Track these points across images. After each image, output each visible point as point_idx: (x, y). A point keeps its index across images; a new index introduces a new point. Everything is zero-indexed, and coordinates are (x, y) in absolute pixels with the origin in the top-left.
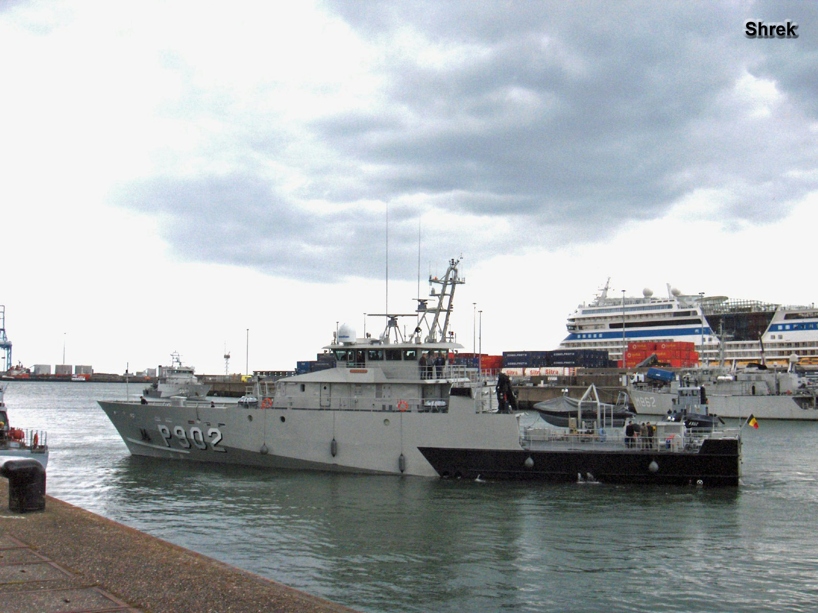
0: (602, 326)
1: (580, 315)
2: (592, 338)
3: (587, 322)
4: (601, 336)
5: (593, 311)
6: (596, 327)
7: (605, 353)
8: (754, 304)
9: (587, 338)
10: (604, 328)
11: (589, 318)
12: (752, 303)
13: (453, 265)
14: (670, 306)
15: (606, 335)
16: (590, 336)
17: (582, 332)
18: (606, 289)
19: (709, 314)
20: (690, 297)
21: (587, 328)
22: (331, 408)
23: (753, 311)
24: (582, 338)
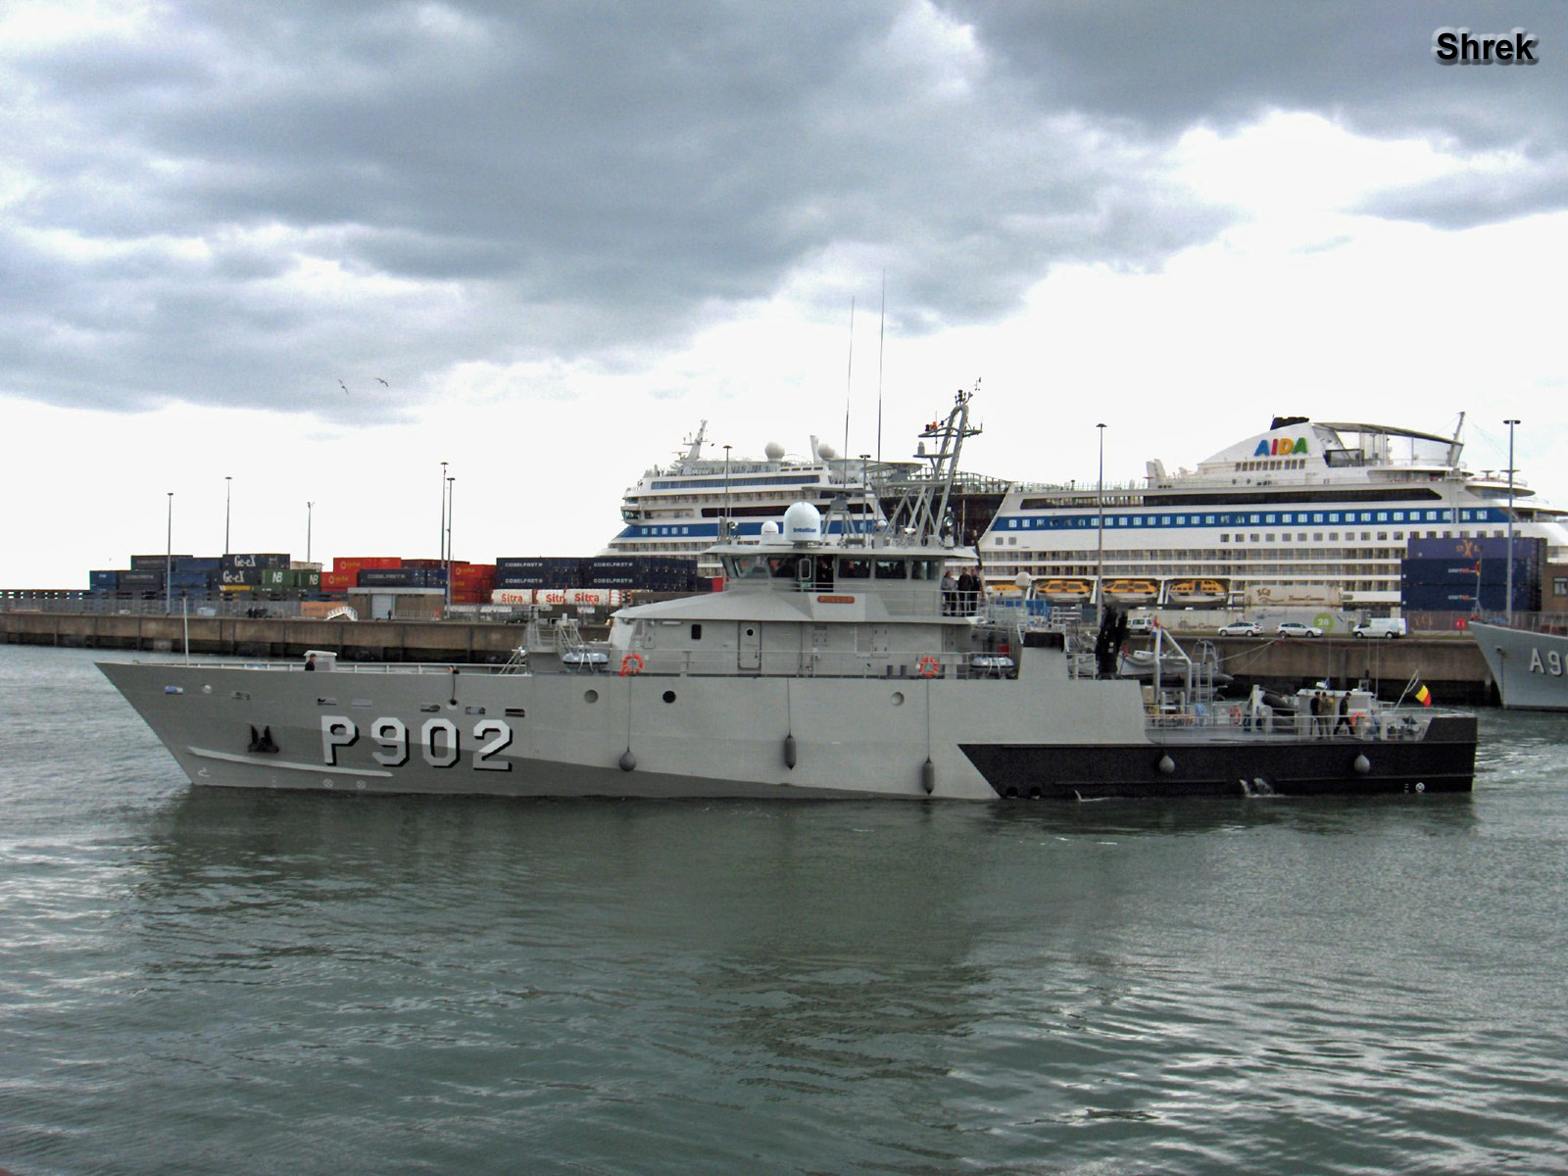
0: (689, 513)
1: (647, 491)
2: (670, 534)
3: (661, 505)
4: (685, 531)
5: (674, 485)
6: (677, 514)
7: (691, 564)
8: (967, 480)
9: (659, 534)
10: (692, 516)
11: (665, 498)
12: (964, 477)
13: (961, 400)
14: (815, 479)
15: (695, 530)
16: (665, 531)
17: (651, 522)
18: (698, 443)
19: (886, 496)
20: (853, 463)
21: (659, 516)
22: (763, 672)
23: (965, 492)
24: (649, 535)
